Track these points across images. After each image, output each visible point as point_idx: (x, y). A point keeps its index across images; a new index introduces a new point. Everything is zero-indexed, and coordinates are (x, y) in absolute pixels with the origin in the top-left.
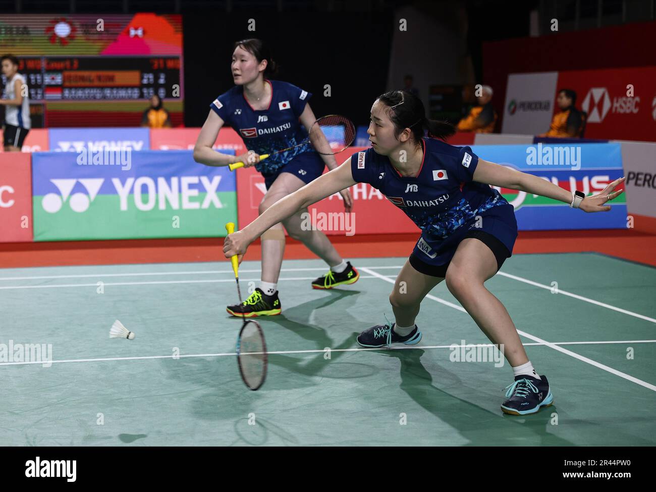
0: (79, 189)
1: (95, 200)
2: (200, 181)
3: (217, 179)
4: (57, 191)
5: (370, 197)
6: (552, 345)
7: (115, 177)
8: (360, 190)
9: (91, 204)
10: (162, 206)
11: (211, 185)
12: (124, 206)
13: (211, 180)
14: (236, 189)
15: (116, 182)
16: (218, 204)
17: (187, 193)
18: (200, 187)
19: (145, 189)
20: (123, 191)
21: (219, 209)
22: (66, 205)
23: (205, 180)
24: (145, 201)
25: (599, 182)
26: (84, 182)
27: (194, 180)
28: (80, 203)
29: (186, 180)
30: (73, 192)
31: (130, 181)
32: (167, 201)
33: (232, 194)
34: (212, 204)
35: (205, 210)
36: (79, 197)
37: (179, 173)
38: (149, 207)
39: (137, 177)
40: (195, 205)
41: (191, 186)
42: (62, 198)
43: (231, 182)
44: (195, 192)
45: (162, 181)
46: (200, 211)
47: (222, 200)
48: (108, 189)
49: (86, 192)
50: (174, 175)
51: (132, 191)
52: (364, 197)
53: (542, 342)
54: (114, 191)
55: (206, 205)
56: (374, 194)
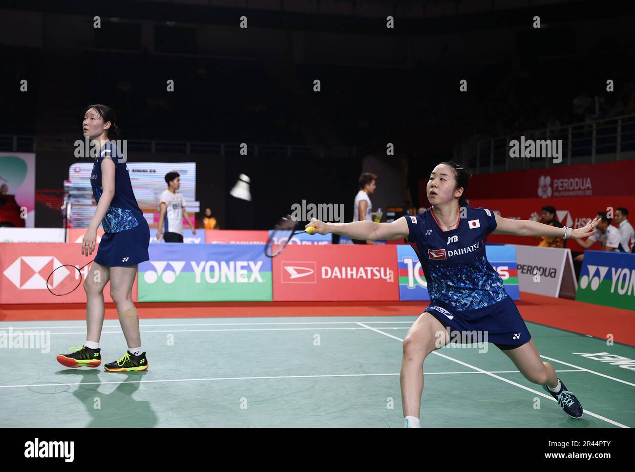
0: (169, 268)
1: (179, 275)
2: (248, 264)
3: (260, 263)
4: (154, 269)
5: (358, 277)
6: (489, 373)
7: (193, 261)
8: (352, 272)
9: (176, 278)
10: (223, 280)
11: (256, 267)
12: (198, 280)
13: (255, 264)
14: (272, 270)
15: (193, 264)
16: (260, 280)
17: (240, 272)
18: (248, 268)
19: (212, 269)
20: (198, 270)
21: (261, 283)
22: (160, 278)
23: (252, 264)
24: (212, 277)
25: (502, 270)
26: (173, 263)
27: (245, 263)
28: (169, 277)
29: (240, 264)
30: (164, 270)
31: (202, 264)
32: (226, 276)
33: (269, 274)
34: (256, 279)
35: (251, 283)
36: (169, 273)
37: (235, 259)
38: (215, 280)
39: (207, 261)
40: (245, 280)
41: (243, 268)
42: (157, 274)
43: (269, 265)
44: (245, 272)
45: (223, 264)
46: (249, 283)
47: (262, 277)
48: (188, 268)
49: (173, 270)
50: (231, 260)
51: (204, 270)
52: (355, 277)
53: (482, 371)
54: (192, 270)
55: (252, 280)
56: (361, 275)
